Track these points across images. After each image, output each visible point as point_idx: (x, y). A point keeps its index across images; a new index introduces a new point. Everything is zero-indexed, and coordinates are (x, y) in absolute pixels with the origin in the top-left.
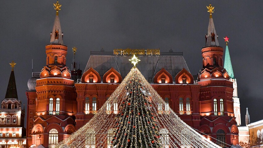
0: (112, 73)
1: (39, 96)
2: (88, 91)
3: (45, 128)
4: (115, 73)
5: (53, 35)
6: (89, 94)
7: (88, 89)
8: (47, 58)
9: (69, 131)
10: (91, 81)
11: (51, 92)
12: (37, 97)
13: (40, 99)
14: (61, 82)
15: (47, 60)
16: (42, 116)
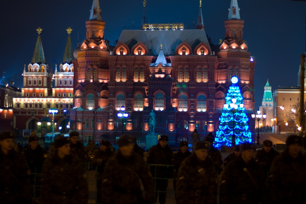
0: (140, 46)
1: (80, 66)
2: (118, 62)
3: (83, 93)
4: (142, 46)
5: (92, 12)
6: (120, 65)
7: (118, 61)
8: (87, 32)
9: (104, 96)
10: (122, 53)
11: (88, 63)
12: (78, 67)
13: (81, 68)
14: (97, 54)
15: (87, 34)
16: (81, 83)
